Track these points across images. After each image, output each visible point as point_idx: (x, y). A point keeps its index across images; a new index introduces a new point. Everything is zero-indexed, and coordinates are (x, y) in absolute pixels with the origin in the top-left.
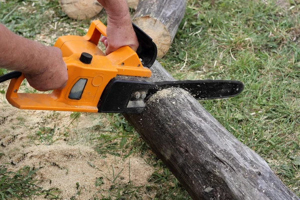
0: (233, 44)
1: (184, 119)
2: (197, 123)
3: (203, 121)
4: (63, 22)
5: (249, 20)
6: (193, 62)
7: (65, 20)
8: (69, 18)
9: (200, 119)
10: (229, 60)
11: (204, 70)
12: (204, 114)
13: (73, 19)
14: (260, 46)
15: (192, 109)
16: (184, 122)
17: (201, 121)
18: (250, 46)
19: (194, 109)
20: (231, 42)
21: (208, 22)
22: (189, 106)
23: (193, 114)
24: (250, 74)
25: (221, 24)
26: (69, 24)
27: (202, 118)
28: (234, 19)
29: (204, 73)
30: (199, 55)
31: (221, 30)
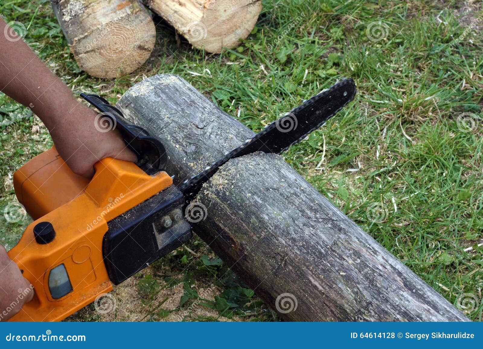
0: (403, 111)
1: (395, 309)
2: (423, 316)
3: (432, 311)
4: (78, 84)
5: (419, 59)
6: (338, 153)
7: (83, 81)
8: (89, 77)
9: (426, 306)
10: (402, 143)
11: (360, 166)
12: (429, 294)
13: (97, 79)
14: (451, 110)
15: (406, 285)
16: (398, 316)
17: (428, 311)
18: (434, 111)
19: (408, 286)
20: (399, 107)
21: (350, 69)
22: (398, 279)
23: (410, 298)
24: (447, 168)
25: (373, 71)
26: (91, 87)
27: (428, 303)
28: (393, 59)
29: (361, 172)
30: (347, 137)
31: (375, 83)
